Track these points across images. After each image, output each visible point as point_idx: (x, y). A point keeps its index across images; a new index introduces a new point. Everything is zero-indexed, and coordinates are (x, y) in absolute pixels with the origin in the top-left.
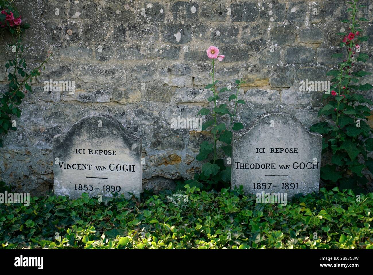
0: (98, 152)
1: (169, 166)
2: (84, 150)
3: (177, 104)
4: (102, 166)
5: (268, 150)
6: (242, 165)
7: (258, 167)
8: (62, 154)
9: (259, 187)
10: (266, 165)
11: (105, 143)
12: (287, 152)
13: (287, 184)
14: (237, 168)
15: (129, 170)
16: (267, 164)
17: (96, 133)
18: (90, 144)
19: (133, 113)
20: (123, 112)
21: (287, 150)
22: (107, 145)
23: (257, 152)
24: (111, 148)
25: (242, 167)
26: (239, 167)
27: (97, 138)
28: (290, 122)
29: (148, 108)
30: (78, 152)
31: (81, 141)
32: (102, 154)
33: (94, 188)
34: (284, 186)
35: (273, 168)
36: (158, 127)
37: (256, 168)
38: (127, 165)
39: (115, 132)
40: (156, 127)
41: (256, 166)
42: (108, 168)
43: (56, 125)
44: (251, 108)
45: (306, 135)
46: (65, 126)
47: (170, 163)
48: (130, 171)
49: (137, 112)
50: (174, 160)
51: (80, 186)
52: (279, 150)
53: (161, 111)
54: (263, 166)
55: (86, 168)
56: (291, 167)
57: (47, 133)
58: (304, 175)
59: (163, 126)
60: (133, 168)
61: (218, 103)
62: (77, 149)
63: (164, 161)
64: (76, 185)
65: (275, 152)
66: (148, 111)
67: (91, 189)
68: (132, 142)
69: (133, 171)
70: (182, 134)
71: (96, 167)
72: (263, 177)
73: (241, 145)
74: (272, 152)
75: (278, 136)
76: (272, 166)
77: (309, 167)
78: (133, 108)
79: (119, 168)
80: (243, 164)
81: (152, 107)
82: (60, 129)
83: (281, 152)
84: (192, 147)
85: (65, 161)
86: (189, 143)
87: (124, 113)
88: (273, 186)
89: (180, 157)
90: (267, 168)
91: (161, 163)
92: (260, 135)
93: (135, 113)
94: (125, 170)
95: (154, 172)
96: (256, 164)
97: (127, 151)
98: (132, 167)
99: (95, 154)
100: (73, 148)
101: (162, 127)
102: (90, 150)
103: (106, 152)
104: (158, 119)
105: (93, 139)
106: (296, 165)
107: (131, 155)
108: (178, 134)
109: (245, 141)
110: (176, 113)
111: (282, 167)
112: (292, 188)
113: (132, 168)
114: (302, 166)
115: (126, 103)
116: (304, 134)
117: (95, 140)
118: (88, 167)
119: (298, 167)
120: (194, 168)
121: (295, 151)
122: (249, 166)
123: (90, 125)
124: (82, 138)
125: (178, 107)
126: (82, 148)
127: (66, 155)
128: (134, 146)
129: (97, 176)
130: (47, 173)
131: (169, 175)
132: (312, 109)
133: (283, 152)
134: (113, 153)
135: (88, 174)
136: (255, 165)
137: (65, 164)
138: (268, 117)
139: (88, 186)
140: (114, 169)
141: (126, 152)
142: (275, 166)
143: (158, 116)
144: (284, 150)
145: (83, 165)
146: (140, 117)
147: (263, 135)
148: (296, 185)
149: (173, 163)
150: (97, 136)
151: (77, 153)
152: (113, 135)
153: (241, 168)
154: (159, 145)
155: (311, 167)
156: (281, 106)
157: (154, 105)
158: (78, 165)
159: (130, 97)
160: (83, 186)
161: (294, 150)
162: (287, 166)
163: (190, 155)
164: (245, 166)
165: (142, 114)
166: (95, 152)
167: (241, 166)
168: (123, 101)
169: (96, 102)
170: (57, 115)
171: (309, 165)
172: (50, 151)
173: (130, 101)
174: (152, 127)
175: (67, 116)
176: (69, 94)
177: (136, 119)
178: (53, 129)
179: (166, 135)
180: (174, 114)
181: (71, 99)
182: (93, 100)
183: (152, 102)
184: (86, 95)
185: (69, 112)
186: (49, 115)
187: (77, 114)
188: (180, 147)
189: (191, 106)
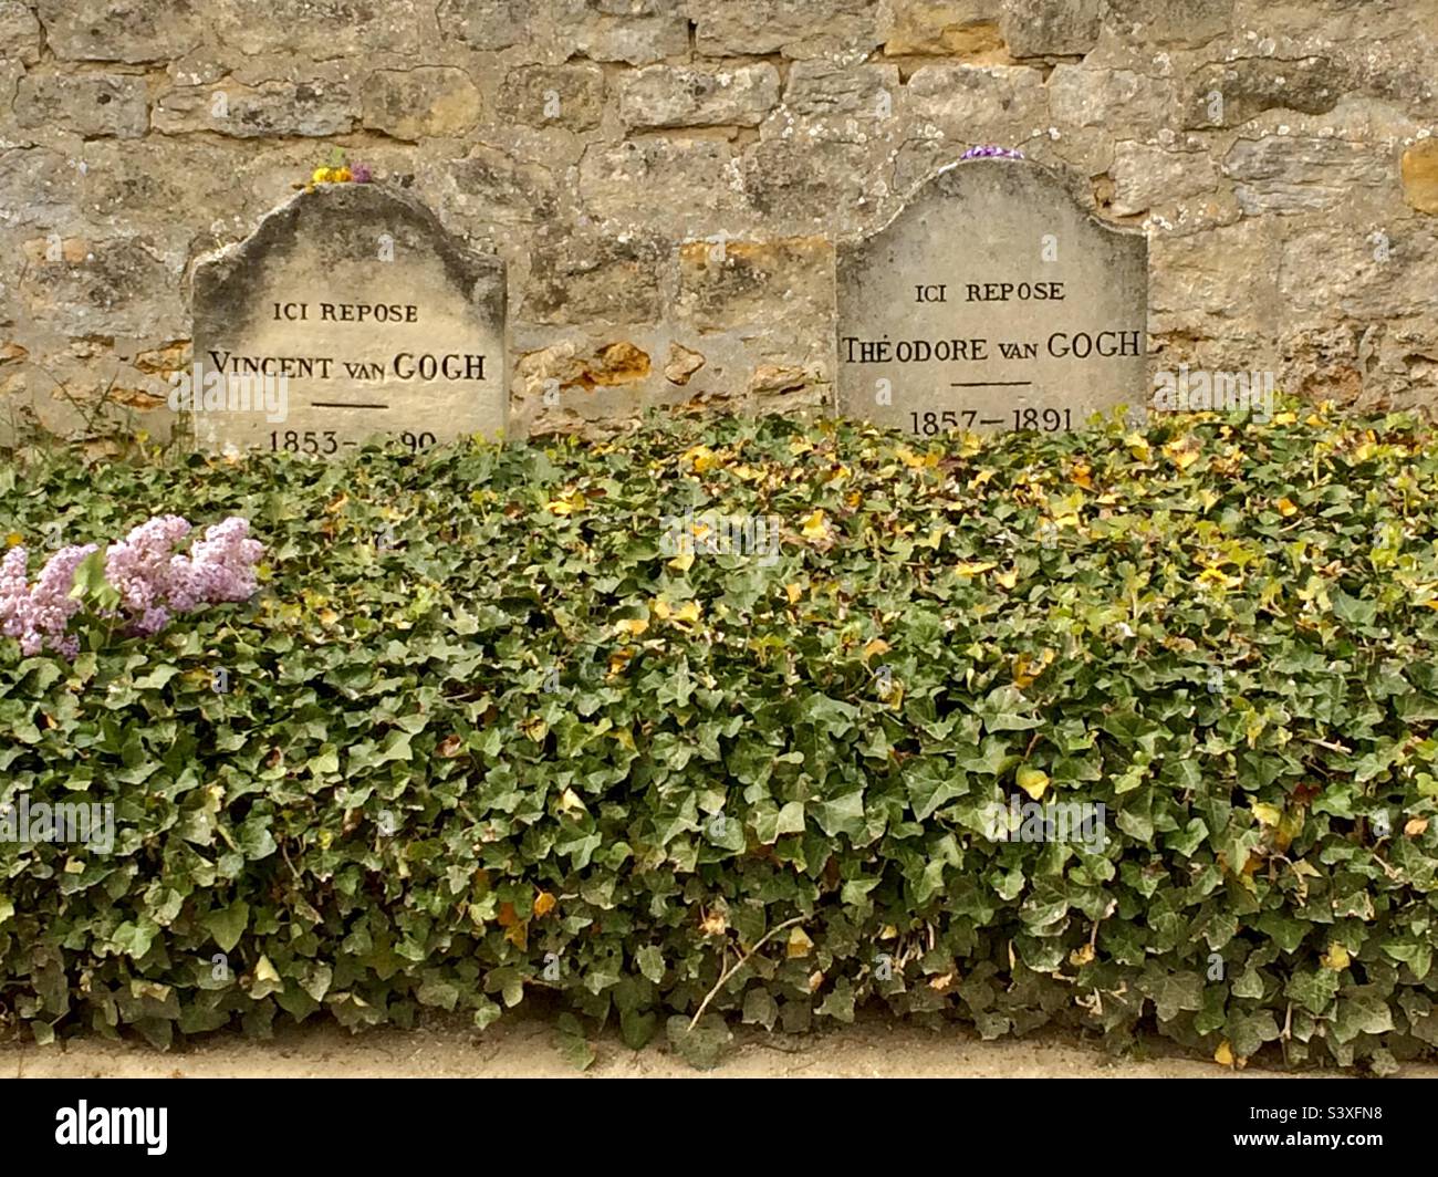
0: (355, 312)
1: (601, 394)
2: (304, 306)
3: (629, 134)
4: (367, 361)
5: (957, 292)
6: (868, 348)
7: (923, 355)
8: (226, 323)
9: (931, 428)
10: (951, 346)
11: (379, 279)
12: (1024, 295)
13: (1030, 414)
14: (851, 360)
15: (464, 374)
16: (955, 342)
17: (347, 243)
18: (325, 284)
19: (448, 176)
20: (407, 173)
21: (1024, 288)
22: (388, 287)
23: (920, 300)
24: (399, 297)
25: (868, 357)
26: (857, 356)
27: (351, 264)
28: (1030, 190)
29: (508, 156)
30: (282, 314)
31: (293, 276)
32: (369, 318)
33: (339, 445)
34: (1023, 420)
35: (978, 355)
36: (551, 232)
37: (917, 359)
38: (456, 357)
39: (413, 239)
40: (544, 230)
41: (917, 351)
42: (389, 368)
43: (130, 233)
44: (929, 144)
45: (1090, 231)
46: (169, 238)
47: (606, 379)
48: (469, 376)
49: (462, 173)
50: (621, 368)
51: (291, 437)
52: (998, 292)
53: (564, 164)
54: (942, 351)
55: (309, 370)
56: (1043, 351)
57: (98, 267)
58: (1092, 381)
59: (572, 226)
60: (480, 366)
61: (794, 126)
62: (277, 306)
63: (578, 372)
64: (274, 435)
65: (983, 295)
66: (508, 165)
67: (330, 446)
68: (474, 273)
69: (480, 377)
70: (651, 257)
71: (348, 365)
72: (942, 389)
73: (862, 276)
74: (971, 299)
75: (991, 240)
76: (974, 349)
77: (1106, 349)
78: (445, 156)
79: (428, 370)
80: (872, 345)
81: (527, 150)
82: (149, 249)
83: (1004, 298)
84: (695, 312)
85: (235, 348)
86: (679, 293)
87: (412, 177)
88: (983, 422)
89: (646, 355)
90: (955, 358)
91: (569, 379)
92: (928, 237)
93: (457, 177)
94: (451, 373)
95: (539, 418)
96: (917, 343)
97: (459, 305)
98: (475, 361)
99: (344, 318)
100: (264, 302)
101: (569, 232)
102: (324, 306)
103: (381, 312)
104: (552, 200)
105: (336, 267)
106: (1059, 344)
107: (470, 319)
108: (634, 258)
109: (871, 259)
110: (624, 172)
111: (1010, 351)
112: (1051, 426)
113: (475, 368)
114: (1082, 346)
115: (417, 134)
116: (1082, 231)
117: (345, 270)
118: (317, 368)
119: (1066, 350)
120: (704, 399)
121: (1054, 292)
122: (891, 352)
123: (325, 216)
124: (299, 263)
125: (632, 148)
126: (298, 299)
127: (243, 325)
128: (483, 287)
129: (352, 399)
130: (94, 435)
131: (601, 428)
132: (1177, 140)
133: (1012, 296)
134: (409, 314)
135: (320, 394)
136: (914, 346)
137: (236, 360)
138: (951, 172)
139: (319, 436)
140: (411, 373)
141: (453, 310)
142: (985, 349)
143: (552, 185)
144: (1016, 288)
145: (302, 361)
146: (479, 192)
147: (936, 236)
148: (1063, 418)
149: (617, 378)
150: (349, 255)
151: (278, 317)
152: (406, 251)
153: (863, 361)
154: (557, 305)
155: (1114, 350)
156: (1053, 131)
157: (534, 140)
158: (283, 360)
159: (434, 110)
160: (301, 437)
161: (1048, 289)
162: (1027, 346)
163: (685, 343)
164: (880, 351)
165: (484, 178)
166: (344, 313)
167: (864, 353)
168: (407, 128)
169: (297, 137)
170: (133, 192)
171: (1107, 343)
172: (108, 343)
173: (435, 126)
174: (527, 232)
175: (177, 195)
176: (187, 105)
177: (462, 199)
178: (120, 249)
179: (584, 264)
180: (615, 175)
181: (190, 125)
182: (284, 126)
183: (524, 129)
184: (254, 106)
185: (183, 178)
186: (101, 191)
187: (217, 185)
188: (644, 310)
189: (685, 143)
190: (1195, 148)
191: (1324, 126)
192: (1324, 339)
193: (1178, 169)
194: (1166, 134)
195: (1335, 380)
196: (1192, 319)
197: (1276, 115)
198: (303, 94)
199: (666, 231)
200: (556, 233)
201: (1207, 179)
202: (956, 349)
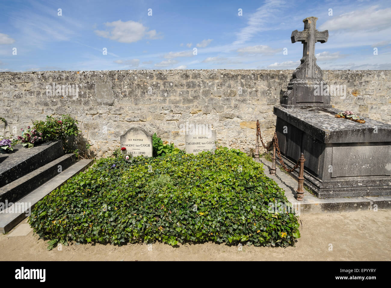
2: (131, 139)
4: (138, 145)
5: (197, 138)
9: (195, 151)
11: (139, 137)
18: (133, 137)
20: (145, 125)
23: (194, 139)
24: (141, 138)
26: (188, 144)
32: (138, 141)
33: (135, 153)
34: (204, 150)
38: (147, 144)
39: (142, 133)
40: (158, 130)
41: (194, 144)
42: (140, 146)
43: (118, 130)
44: (195, 122)
46: (122, 131)
49: (150, 125)
50: (166, 143)
51: (130, 152)
53: (160, 124)
56: (206, 144)
57: (115, 134)
58: (211, 146)
59: (161, 130)
66: (155, 124)
68: (149, 136)
69: (149, 146)
70: (168, 133)
71: (136, 145)
72: (196, 147)
73: (188, 136)
74: (199, 138)
76: (199, 143)
78: (148, 123)
79: (144, 146)
82: (120, 132)
84: (173, 138)
86: (171, 136)
88: (200, 150)
89: (168, 142)
94: (146, 146)
99: (136, 141)
100: (127, 139)
102: (134, 139)
104: (159, 127)
106: (208, 143)
107: (148, 141)
111: (203, 144)
112: (207, 151)
114: (210, 143)
117: (136, 136)
118: (133, 145)
122: (191, 144)
123: (133, 130)
124: (131, 135)
125: (167, 122)
127: (125, 141)
129: (137, 149)
133: (203, 138)
134: (142, 140)
135: (133, 148)
137: (125, 145)
139: (133, 152)
140: (142, 146)
141: (147, 139)
145: (131, 145)
150: (136, 134)
151: (129, 140)
154: (159, 137)
158: (129, 145)
161: (206, 137)
163: (172, 141)
165: (152, 125)
168: (145, 120)
169: (134, 121)
170: (118, 126)
171: (212, 143)
172: (116, 141)
173: (148, 120)
174: (156, 130)
175: (122, 127)
176: (123, 118)
177: (150, 127)
178: (117, 132)
179: (162, 133)
180: (165, 125)
181: (124, 120)
182: (133, 120)
183: (156, 121)
184: (130, 118)
185: (123, 125)
186: (115, 126)
187: (126, 126)
188: (168, 138)
189: (172, 122)
190: (221, 122)
191: (233, 120)
192: (233, 140)
193: (219, 124)
194: (218, 121)
195: (234, 144)
196: (220, 138)
197: (228, 119)
198: (135, 117)
199: (170, 130)
200: (159, 130)
201: (222, 125)
202: (197, 143)
